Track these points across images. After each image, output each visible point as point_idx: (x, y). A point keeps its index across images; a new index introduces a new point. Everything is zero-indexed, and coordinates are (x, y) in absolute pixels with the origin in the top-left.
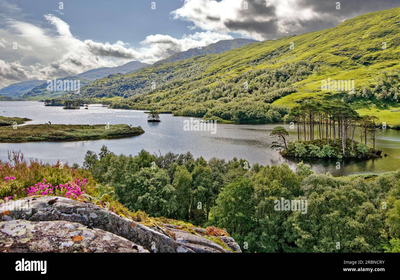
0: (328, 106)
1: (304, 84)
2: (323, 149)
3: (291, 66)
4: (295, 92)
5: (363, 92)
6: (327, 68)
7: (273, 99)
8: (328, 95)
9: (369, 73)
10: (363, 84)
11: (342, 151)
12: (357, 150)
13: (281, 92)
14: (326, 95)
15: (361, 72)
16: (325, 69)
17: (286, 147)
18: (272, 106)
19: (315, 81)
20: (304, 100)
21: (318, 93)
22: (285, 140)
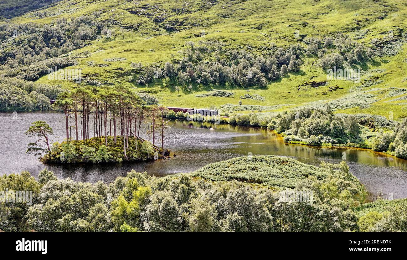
0: (106, 93)
1: (86, 54)
2: (98, 151)
3: (69, 24)
4: (72, 65)
5: (165, 69)
6: (121, 32)
7: (38, 74)
8: (119, 71)
9: (173, 42)
10: (165, 57)
11: (124, 153)
12: (141, 151)
13: (51, 64)
14: (117, 71)
15: (164, 40)
16: (118, 32)
17: (49, 150)
18: (36, 85)
19: (103, 49)
20: (85, 77)
21: (106, 68)
22: (47, 139)
